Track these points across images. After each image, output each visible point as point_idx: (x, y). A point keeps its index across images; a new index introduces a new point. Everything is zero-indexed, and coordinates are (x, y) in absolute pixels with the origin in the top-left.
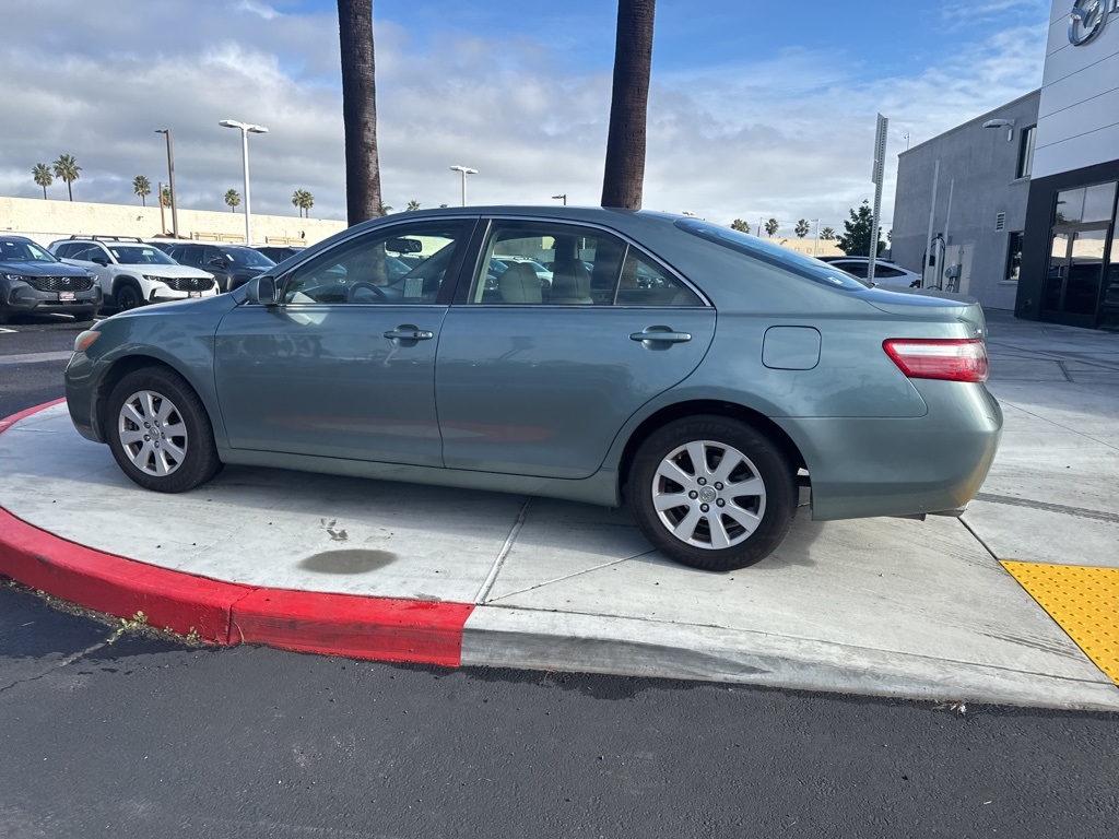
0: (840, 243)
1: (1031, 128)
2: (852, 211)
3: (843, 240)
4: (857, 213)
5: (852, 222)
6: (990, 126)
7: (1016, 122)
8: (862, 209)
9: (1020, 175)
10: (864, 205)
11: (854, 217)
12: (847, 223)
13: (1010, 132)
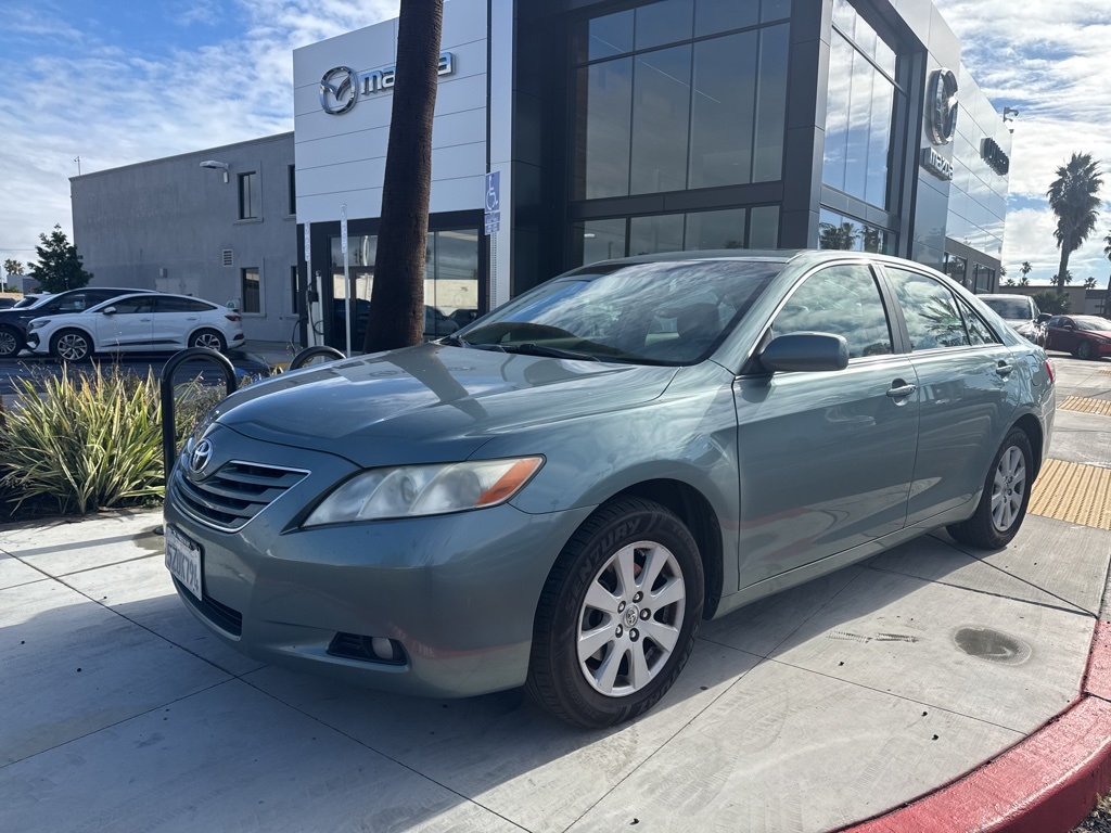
0: (34, 271)
1: (248, 174)
2: (43, 237)
3: (38, 268)
4: (50, 238)
5: (44, 247)
6: (209, 167)
7: (229, 167)
8: (55, 235)
9: (242, 217)
10: (56, 230)
11: (49, 244)
12: (40, 249)
13: (225, 175)
